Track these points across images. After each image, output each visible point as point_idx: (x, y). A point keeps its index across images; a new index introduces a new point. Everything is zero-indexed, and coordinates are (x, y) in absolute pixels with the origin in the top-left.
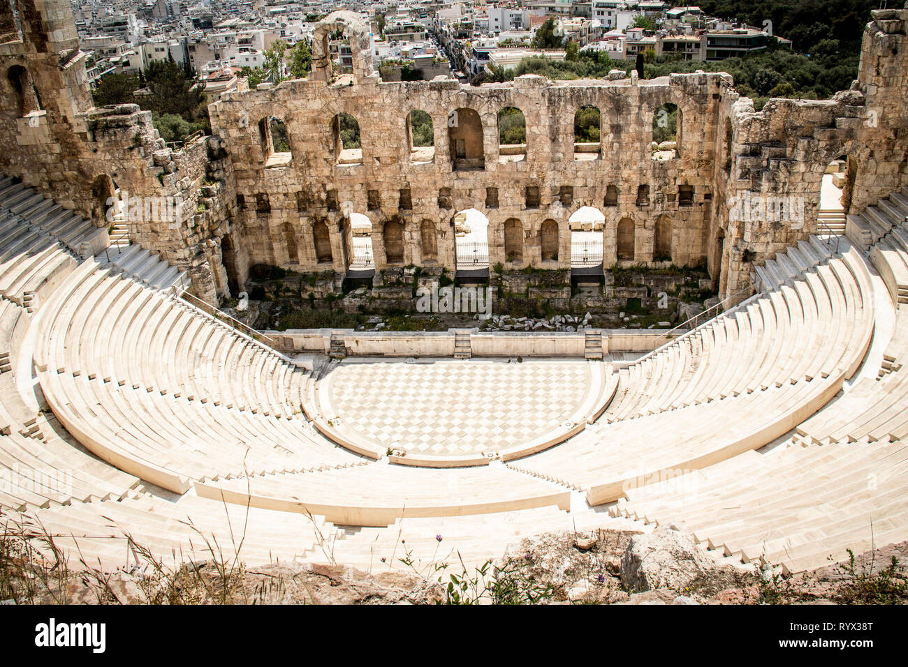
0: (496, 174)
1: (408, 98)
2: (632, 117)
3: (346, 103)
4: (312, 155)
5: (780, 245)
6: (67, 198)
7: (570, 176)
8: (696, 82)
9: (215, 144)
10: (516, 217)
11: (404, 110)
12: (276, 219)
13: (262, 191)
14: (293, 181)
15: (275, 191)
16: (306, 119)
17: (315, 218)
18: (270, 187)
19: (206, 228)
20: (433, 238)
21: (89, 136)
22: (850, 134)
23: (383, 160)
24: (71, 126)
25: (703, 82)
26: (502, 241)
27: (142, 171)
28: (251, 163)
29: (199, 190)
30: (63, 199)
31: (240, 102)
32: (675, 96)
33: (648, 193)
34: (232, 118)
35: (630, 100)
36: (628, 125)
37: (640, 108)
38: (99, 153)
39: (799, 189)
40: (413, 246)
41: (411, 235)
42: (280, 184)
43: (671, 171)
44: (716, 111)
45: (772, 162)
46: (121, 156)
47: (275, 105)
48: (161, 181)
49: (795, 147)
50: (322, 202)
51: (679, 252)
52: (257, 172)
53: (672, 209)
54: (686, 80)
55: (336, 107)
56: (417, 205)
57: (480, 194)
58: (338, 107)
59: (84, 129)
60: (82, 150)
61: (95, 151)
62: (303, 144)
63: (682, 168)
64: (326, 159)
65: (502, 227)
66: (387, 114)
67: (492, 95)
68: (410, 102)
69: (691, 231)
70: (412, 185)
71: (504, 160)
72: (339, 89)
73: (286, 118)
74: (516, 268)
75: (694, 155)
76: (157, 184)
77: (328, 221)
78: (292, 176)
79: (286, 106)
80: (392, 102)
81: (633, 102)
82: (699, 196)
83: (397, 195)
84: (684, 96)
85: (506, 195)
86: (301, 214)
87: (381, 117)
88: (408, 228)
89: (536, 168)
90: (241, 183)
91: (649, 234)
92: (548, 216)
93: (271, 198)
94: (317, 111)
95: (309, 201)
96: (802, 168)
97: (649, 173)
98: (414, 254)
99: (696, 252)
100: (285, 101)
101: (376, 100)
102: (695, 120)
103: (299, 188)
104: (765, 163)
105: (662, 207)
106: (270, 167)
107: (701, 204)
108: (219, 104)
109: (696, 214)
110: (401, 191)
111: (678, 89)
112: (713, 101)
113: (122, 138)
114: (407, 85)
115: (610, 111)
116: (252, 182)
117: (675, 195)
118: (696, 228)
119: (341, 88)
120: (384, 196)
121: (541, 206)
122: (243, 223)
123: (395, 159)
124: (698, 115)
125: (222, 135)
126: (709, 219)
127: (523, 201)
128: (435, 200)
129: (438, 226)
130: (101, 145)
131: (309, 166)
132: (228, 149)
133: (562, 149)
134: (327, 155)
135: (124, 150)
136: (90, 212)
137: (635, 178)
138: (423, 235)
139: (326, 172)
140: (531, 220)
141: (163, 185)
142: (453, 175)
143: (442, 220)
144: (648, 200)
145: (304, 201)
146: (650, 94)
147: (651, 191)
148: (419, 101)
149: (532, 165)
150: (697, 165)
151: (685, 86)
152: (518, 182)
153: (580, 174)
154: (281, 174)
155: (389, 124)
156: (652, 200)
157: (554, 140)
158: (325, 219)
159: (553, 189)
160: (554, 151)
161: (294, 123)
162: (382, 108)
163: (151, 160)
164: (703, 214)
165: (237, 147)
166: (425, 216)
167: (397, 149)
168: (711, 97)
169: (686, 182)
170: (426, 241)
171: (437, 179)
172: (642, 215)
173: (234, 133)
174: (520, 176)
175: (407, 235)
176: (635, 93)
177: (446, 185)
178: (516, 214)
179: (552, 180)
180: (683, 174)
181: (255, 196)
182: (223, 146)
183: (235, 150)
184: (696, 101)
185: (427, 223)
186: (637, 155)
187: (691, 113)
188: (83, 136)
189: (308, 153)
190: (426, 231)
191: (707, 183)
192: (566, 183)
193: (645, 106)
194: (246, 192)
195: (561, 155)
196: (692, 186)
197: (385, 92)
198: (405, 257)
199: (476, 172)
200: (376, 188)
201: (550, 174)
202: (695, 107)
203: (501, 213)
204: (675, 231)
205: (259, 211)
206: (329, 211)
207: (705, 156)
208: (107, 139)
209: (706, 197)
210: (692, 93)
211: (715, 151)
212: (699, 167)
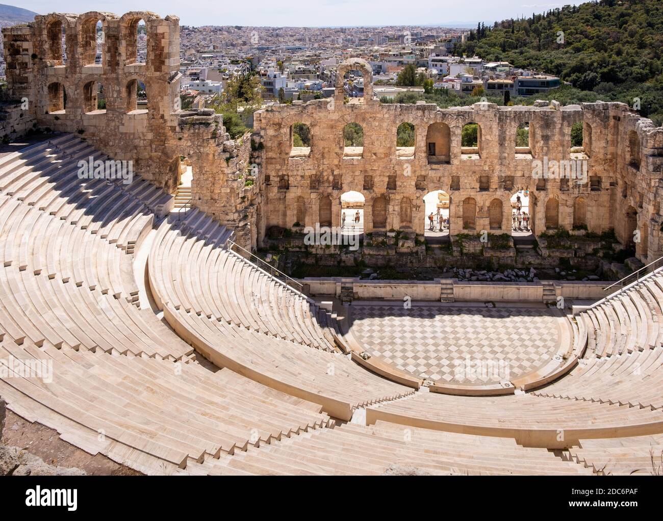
0: (459, 167)
1: (400, 115)
2: (557, 130)
3: (357, 116)
4: (327, 150)
6: (148, 172)
7: (512, 169)
8: (601, 109)
9: (257, 139)
10: (472, 197)
11: (398, 122)
12: (293, 194)
13: (285, 173)
14: (310, 167)
15: (295, 173)
16: (326, 125)
17: (322, 193)
18: (292, 171)
19: (250, 199)
20: (409, 210)
21: (178, 129)
23: (379, 155)
24: (165, 121)
25: (605, 108)
26: (461, 213)
27: (214, 155)
28: (280, 154)
29: (247, 170)
30: (144, 172)
31: (279, 112)
32: (587, 117)
33: (568, 182)
34: (271, 122)
35: (555, 119)
36: (554, 135)
37: (562, 124)
38: (182, 141)
40: (394, 216)
41: (394, 208)
42: (300, 168)
44: (616, 127)
46: (199, 144)
47: (305, 115)
48: (228, 163)
50: (329, 182)
51: (592, 223)
52: (284, 160)
53: (585, 192)
54: (594, 107)
55: (349, 118)
56: (400, 186)
57: (447, 181)
58: (350, 118)
59: (175, 124)
60: (170, 138)
61: (180, 139)
62: (322, 142)
63: (593, 164)
64: (336, 153)
65: (462, 204)
66: (385, 125)
67: (459, 114)
68: (401, 117)
69: (601, 208)
70: (398, 173)
71: (465, 157)
72: (352, 107)
73: (311, 124)
74: (471, 233)
75: (601, 156)
76: (224, 164)
77: (332, 196)
78: (310, 163)
79: (312, 116)
80: (390, 117)
81: (558, 120)
82: (606, 184)
83: (386, 179)
84: (593, 117)
85: (466, 181)
86: (313, 191)
87: (380, 126)
88: (392, 203)
89: (488, 163)
90: (270, 167)
91: (569, 210)
92: (495, 197)
93: (291, 179)
94: (335, 120)
95: (319, 181)
98: (394, 222)
99: (605, 224)
100: (312, 113)
101: (379, 115)
102: (601, 132)
103: (314, 172)
105: (579, 191)
106: (293, 157)
107: (607, 189)
108: (263, 112)
109: (604, 196)
110: (389, 177)
111: (589, 113)
112: (613, 120)
113: (204, 131)
114: (400, 106)
115: (541, 127)
116: (278, 167)
117: (588, 183)
118: (605, 207)
119: (353, 107)
120: (376, 180)
121: (491, 190)
122: (267, 197)
123: (387, 155)
124: (603, 130)
125: (262, 133)
126: (615, 200)
127: (478, 186)
128: (413, 183)
129: (414, 202)
130: (185, 136)
131: (323, 157)
132: (264, 143)
133: (508, 151)
134: (337, 150)
135: (203, 140)
136: (164, 183)
138: (401, 208)
139: (336, 162)
140: (483, 200)
141: (228, 166)
142: (429, 167)
143: (417, 197)
144: (568, 186)
145: (316, 182)
146: (569, 116)
148: (408, 116)
149: (485, 162)
150: (603, 163)
151: (594, 110)
152: (474, 172)
153: (519, 168)
154: (302, 162)
155: (385, 131)
156: (571, 186)
157: (501, 144)
158: (329, 195)
159: (500, 177)
160: (501, 152)
161: (317, 128)
162: (382, 120)
163: (222, 147)
164: (609, 196)
165: (271, 142)
166: (405, 195)
167: (390, 148)
168: (612, 118)
169: (596, 174)
170: (403, 213)
171: (417, 169)
172: (564, 197)
173: (271, 132)
174: (477, 168)
175: (391, 208)
176: (559, 115)
177: (423, 173)
178: (473, 194)
179: (498, 172)
180: (593, 169)
181: (278, 176)
182: (262, 141)
183: (269, 144)
184: (601, 121)
185: (405, 199)
186: (560, 156)
187: (598, 128)
188: (173, 129)
189: (324, 148)
190: (404, 205)
191: (611, 174)
192: (509, 173)
193: (565, 123)
194: (273, 174)
195: (506, 155)
196: (599, 177)
197: (385, 110)
198: (387, 224)
199: (444, 165)
200: (371, 174)
201: (498, 167)
202: (601, 124)
203: (462, 194)
204: (589, 208)
205: (280, 188)
206: (333, 189)
207: (609, 157)
208: (192, 131)
209: (612, 184)
210: (598, 115)
211: (617, 154)
212: (605, 164)
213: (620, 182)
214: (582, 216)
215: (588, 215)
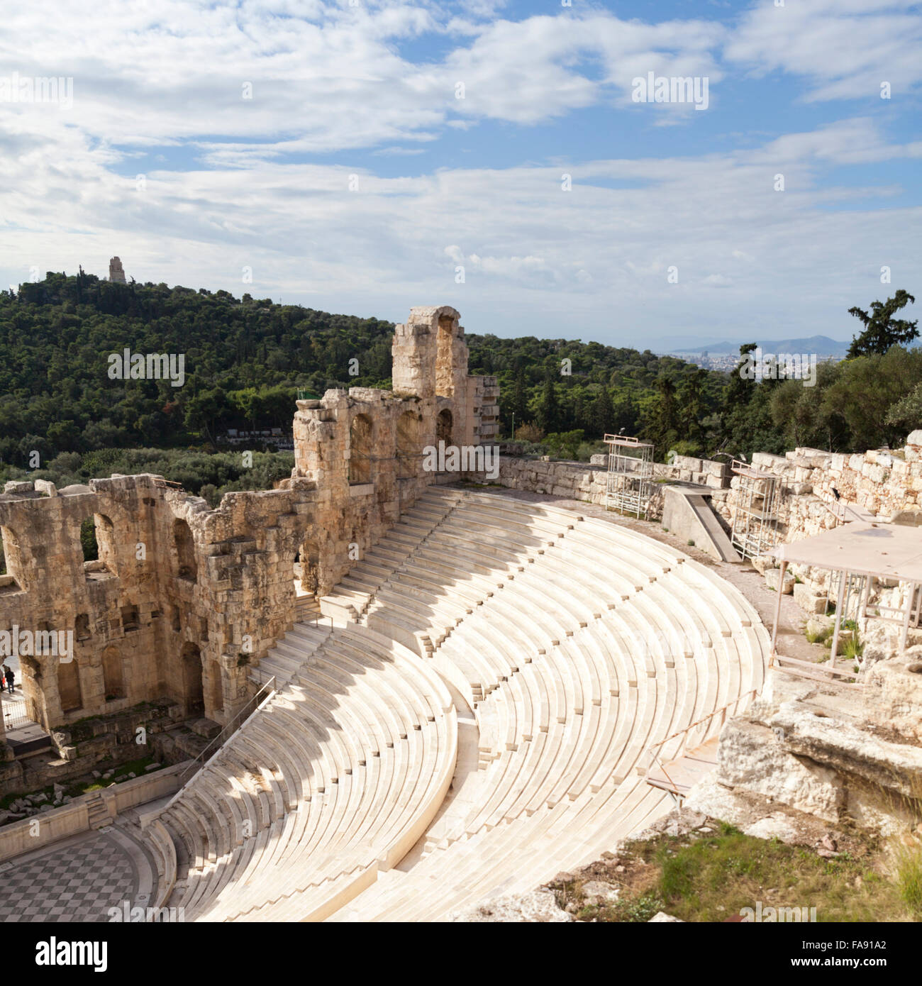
2: (57, 535)
5: (269, 642)
8: (124, 487)
22: (310, 519)
25: (130, 486)
32: (103, 505)
33: (87, 623)
35: (51, 515)
36: (53, 545)
37: (64, 523)
39: (277, 580)
43: (111, 592)
44: (150, 517)
45: (248, 557)
49: (263, 539)
51: (134, 685)
53: (117, 637)
54: (112, 486)
63: (122, 587)
69: (143, 656)
75: (133, 570)
81: (56, 516)
82: (145, 616)
84: (113, 504)
91: (95, 672)
96: (275, 558)
97: (86, 599)
99: (152, 680)
102: (128, 529)
104: (238, 560)
105: (107, 637)
107: (149, 624)
109: (145, 636)
111: (105, 496)
112: (144, 506)
115: (28, 533)
117: (118, 620)
118: (149, 652)
124: (130, 525)
126: (162, 640)
137: (69, 607)
144: (89, 631)
146: (74, 506)
147: (91, 620)
150: (138, 581)
151: (113, 492)
156: (93, 631)
164: (153, 635)
168: (142, 502)
169: (129, 602)
172: (84, 651)
176: (58, 506)
180: (125, 593)
184: (126, 509)
186: (68, 580)
187: (123, 522)
191: (152, 599)
193: (70, 520)
196: (135, 606)
202: (127, 514)
204: (126, 661)
207: (145, 569)
209: (154, 614)
210: (121, 500)
211: (156, 562)
212: (140, 582)
213: (167, 608)
214: (116, 678)
215: (127, 674)
